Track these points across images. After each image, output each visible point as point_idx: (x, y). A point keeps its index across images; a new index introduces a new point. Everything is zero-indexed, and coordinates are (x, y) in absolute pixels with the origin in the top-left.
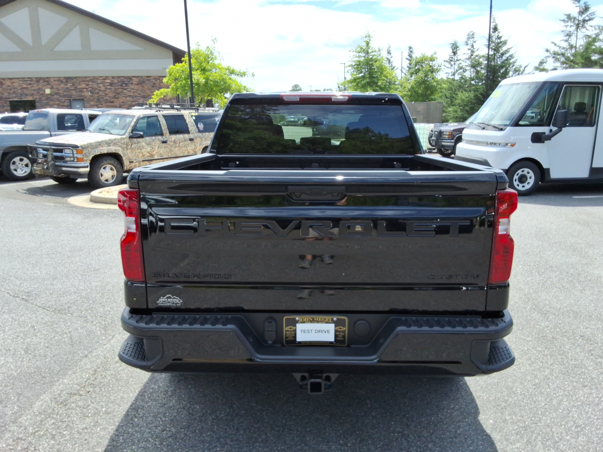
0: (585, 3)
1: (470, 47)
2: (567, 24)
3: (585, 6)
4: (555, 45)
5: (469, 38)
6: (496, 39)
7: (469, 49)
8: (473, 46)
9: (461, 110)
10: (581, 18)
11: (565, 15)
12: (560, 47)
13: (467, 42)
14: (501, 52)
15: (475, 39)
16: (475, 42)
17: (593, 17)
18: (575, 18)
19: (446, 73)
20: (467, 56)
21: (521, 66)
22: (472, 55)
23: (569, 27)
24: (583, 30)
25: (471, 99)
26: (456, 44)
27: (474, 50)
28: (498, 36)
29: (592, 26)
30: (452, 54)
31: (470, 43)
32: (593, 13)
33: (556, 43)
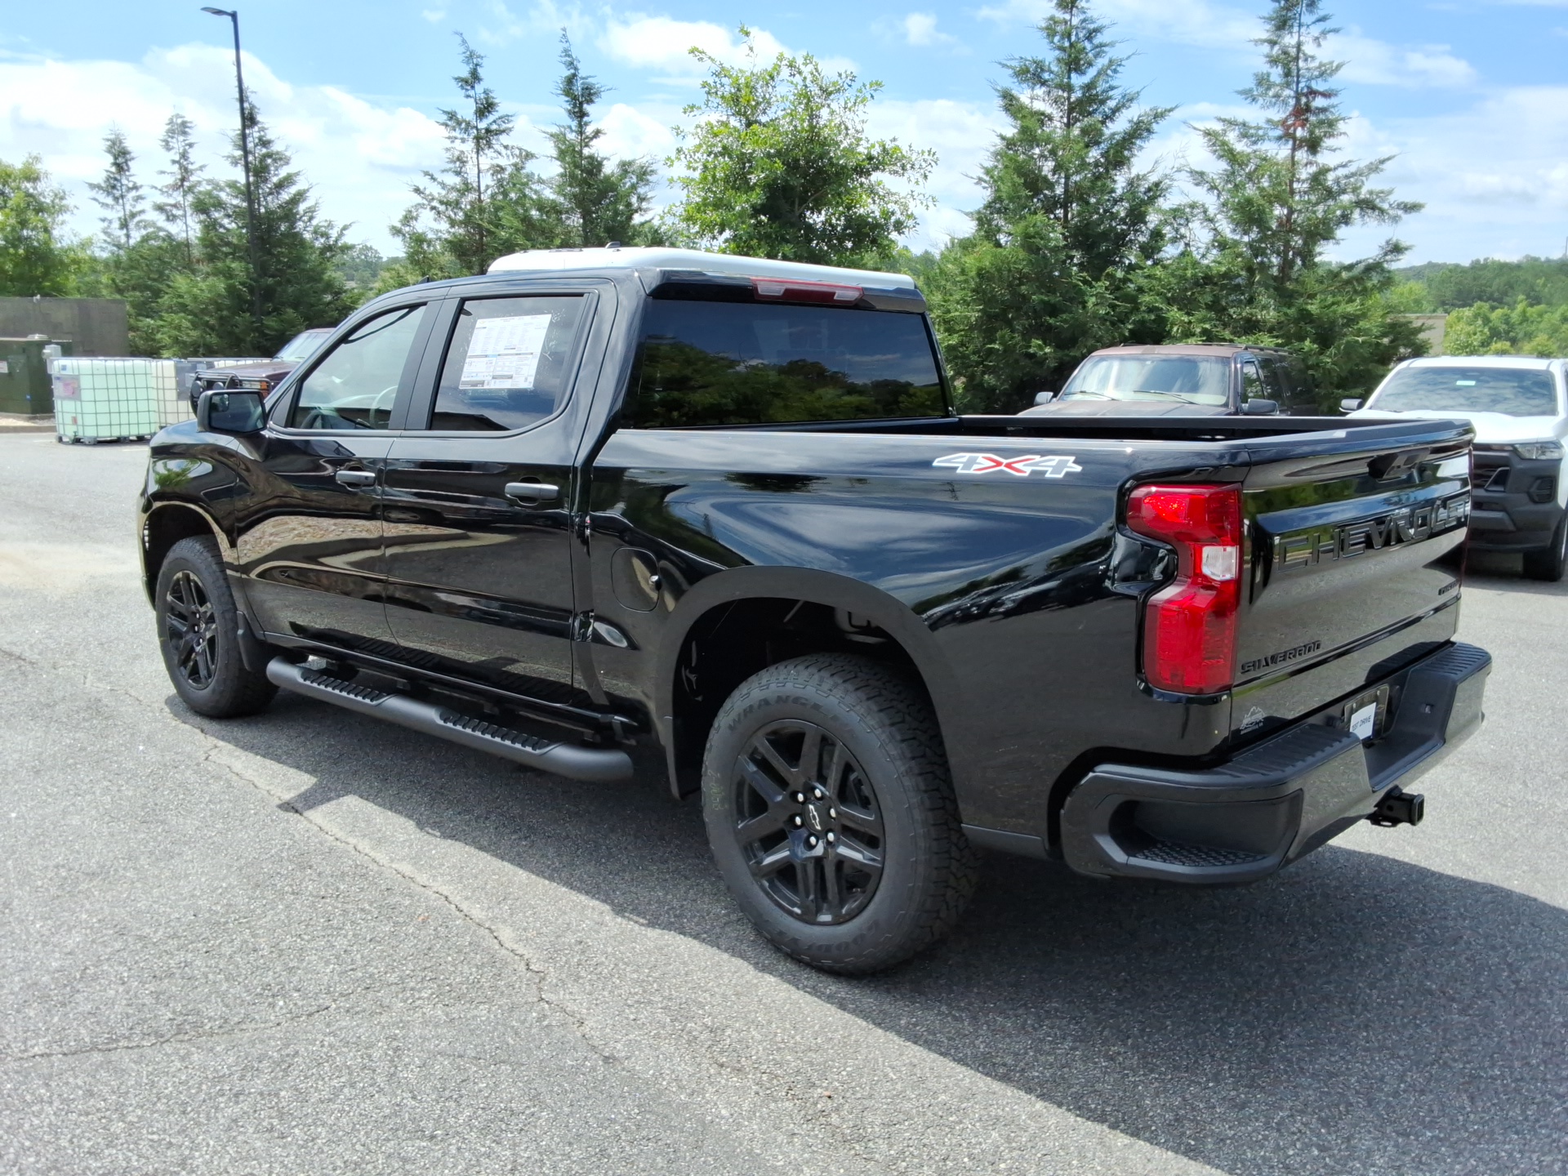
0: (486, 92)
1: (177, 158)
2: (454, 134)
3: (487, 99)
4: (433, 179)
5: (171, 133)
6: (256, 145)
7: (174, 162)
8: (184, 155)
9: (195, 326)
10: (482, 125)
11: (444, 112)
12: (443, 185)
13: (167, 142)
14: (275, 180)
15: (191, 139)
16: (191, 145)
17: (510, 125)
18: (468, 124)
19: (103, 220)
20: (170, 180)
21: (330, 225)
22: (183, 180)
23: (458, 142)
24: (490, 152)
25: (219, 295)
26: (121, 142)
27: (190, 167)
28: (260, 139)
29: (506, 147)
30: (113, 169)
31: (176, 146)
32: (506, 118)
33: (435, 176)
